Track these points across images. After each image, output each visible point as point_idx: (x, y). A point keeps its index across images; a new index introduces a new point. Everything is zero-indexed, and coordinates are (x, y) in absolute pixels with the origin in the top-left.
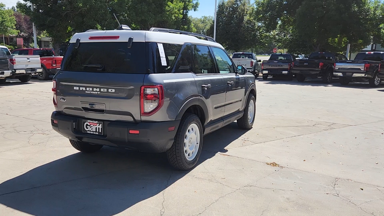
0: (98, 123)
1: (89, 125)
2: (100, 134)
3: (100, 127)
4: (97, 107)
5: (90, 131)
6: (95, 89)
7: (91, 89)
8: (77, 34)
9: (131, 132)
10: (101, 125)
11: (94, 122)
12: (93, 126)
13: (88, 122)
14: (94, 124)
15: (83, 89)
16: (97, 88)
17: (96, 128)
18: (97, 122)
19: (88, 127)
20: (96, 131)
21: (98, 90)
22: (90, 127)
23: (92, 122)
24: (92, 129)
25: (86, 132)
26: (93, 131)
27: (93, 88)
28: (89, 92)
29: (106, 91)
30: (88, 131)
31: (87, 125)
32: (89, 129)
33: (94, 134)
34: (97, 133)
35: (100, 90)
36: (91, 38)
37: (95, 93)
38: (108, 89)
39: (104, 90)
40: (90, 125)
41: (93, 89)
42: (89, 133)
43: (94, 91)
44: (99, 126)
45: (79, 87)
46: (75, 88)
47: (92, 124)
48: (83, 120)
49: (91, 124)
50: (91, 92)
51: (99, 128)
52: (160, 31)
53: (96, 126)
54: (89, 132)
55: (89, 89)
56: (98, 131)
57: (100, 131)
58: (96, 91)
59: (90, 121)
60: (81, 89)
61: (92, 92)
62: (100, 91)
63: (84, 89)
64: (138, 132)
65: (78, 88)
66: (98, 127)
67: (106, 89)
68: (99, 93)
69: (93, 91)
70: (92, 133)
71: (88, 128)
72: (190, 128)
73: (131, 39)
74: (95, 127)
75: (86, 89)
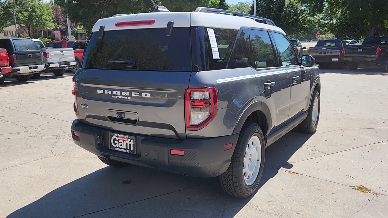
0: (128, 138)
1: (117, 140)
2: (131, 152)
3: (132, 143)
4: (127, 116)
5: (119, 148)
6: (124, 93)
7: (119, 93)
8: (100, 20)
9: (173, 152)
10: (132, 141)
11: (124, 137)
12: (122, 141)
13: (117, 136)
14: (123, 139)
15: (108, 93)
16: (126, 91)
17: (127, 144)
18: (127, 136)
19: (116, 142)
20: (126, 149)
21: (128, 94)
22: (119, 143)
23: (120, 136)
24: (121, 145)
25: (113, 149)
26: (123, 148)
27: (121, 91)
28: (117, 97)
29: (139, 96)
30: (117, 147)
31: (115, 140)
32: (117, 145)
33: (124, 152)
34: (128, 151)
35: (131, 94)
36: (118, 24)
37: (124, 97)
38: (140, 93)
39: (135, 94)
40: (119, 140)
41: (121, 93)
42: (117, 151)
43: (123, 96)
44: (130, 141)
45: (104, 89)
46: (99, 91)
47: (122, 139)
48: (110, 134)
49: (120, 138)
50: (118, 97)
51: (130, 145)
52: (209, 11)
53: (127, 142)
54: (117, 149)
55: (117, 93)
56: (128, 148)
57: (132, 149)
58: (125, 96)
59: (118, 135)
60: (106, 92)
61: (120, 97)
62: (130, 96)
63: (110, 92)
64: (182, 153)
65: (102, 92)
66: (128, 143)
67: (139, 93)
68: (129, 98)
69: (121, 95)
70: (121, 150)
71: (115, 144)
72: (250, 143)
73: (170, 24)
74: (125, 143)
75: (112, 92)
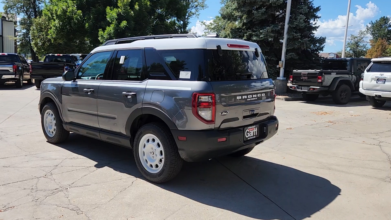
3: (257, 130)
5: (250, 137)
6: (254, 96)
7: (251, 96)
13: (249, 128)
14: (252, 129)
16: (255, 94)
18: (255, 126)
20: (254, 136)
21: (256, 96)
23: (251, 127)
25: (247, 140)
27: (252, 94)
28: (250, 99)
29: (261, 96)
30: (248, 137)
31: (248, 132)
34: (255, 137)
38: (261, 94)
39: (259, 95)
42: (249, 140)
43: (254, 98)
45: (242, 96)
46: (238, 98)
51: (255, 131)
57: (256, 134)
58: (255, 97)
60: (244, 97)
61: (252, 99)
63: (246, 97)
65: (240, 97)
71: (247, 135)
75: (247, 97)
